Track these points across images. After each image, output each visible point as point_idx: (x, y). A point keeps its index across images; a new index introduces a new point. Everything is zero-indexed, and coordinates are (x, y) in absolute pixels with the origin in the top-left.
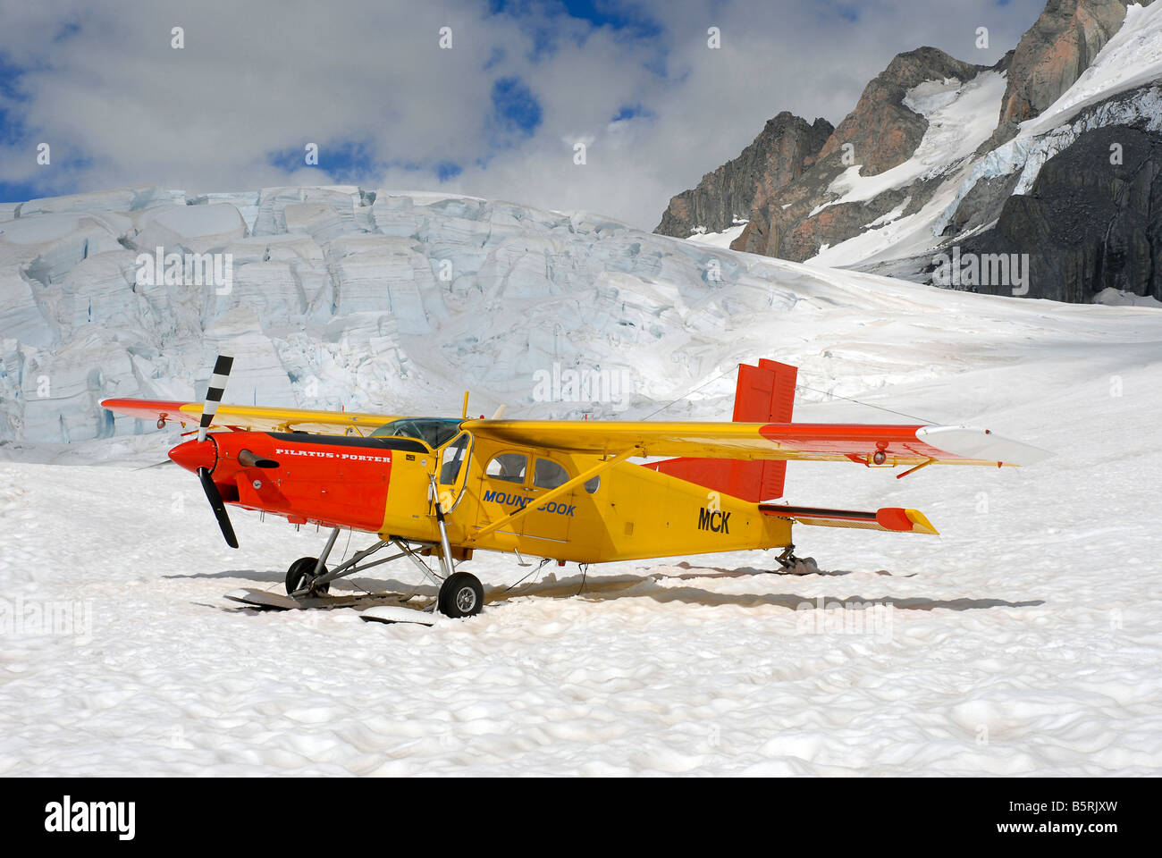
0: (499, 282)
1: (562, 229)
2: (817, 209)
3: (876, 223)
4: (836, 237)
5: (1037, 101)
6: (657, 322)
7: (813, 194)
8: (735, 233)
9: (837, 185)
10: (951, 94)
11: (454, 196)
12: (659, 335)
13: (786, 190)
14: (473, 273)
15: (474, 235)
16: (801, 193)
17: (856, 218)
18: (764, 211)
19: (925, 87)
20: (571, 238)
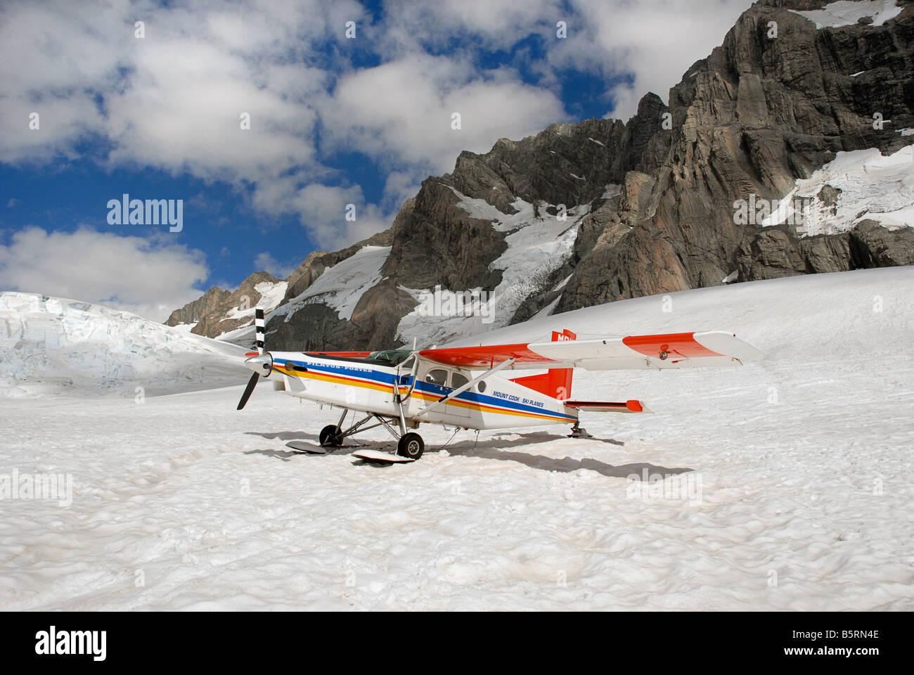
0: (90, 333)
1: (118, 317)
2: (222, 320)
3: (241, 326)
4: (227, 330)
5: (295, 293)
6: (145, 352)
7: (221, 315)
8: (193, 325)
9: (229, 313)
10: (270, 288)
11: (79, 302)
12: (146, 357)
13: (212, 312)
14: (81, 329)
15: (83, 316)
16: (217, 314)
17: (235, 324)
18: (204, 319)
19: (263, 284)
20: (121, 320)
